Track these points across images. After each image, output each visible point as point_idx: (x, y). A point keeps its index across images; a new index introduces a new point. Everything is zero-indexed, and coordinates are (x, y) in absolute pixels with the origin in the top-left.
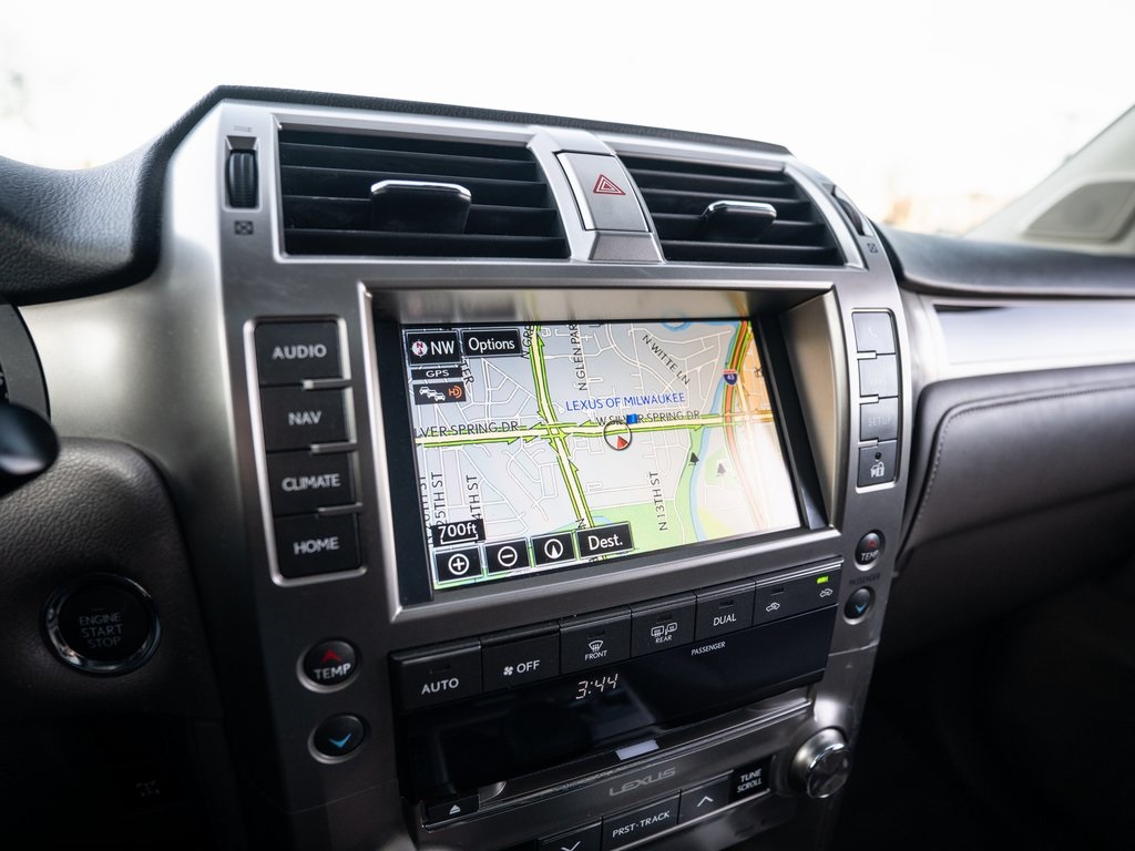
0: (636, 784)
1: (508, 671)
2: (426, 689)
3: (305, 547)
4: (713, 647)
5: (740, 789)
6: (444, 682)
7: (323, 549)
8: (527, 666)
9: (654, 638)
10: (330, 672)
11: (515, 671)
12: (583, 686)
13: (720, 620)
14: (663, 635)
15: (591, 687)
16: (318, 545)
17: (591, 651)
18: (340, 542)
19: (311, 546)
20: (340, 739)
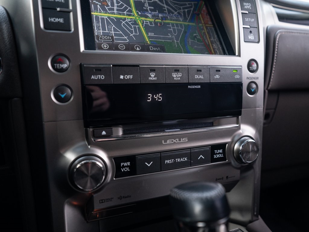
0: (173, 141)
1: (122, 77)
2: (93, 77)
3: (52, 20)
4: (196, 87)
5: (215, 157)
6: (99, 76)
7: (59, 22)
8: (128, 77)
9: (174, 78)
10: (60, 65)
11: (124, 77)
12: (150, 96)
13: (197, 76)
14: (177, 77)
15: (153, 98)
16: (57, 20)
17: (151, 77)
18: (64, 20)
19: (55, 20)
20: (63, 94)
